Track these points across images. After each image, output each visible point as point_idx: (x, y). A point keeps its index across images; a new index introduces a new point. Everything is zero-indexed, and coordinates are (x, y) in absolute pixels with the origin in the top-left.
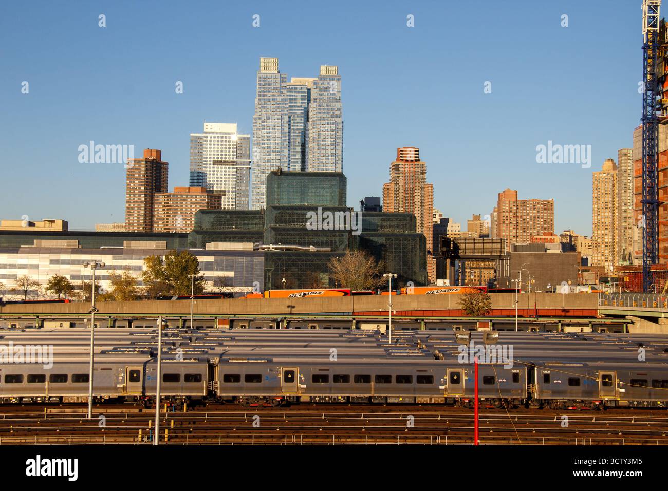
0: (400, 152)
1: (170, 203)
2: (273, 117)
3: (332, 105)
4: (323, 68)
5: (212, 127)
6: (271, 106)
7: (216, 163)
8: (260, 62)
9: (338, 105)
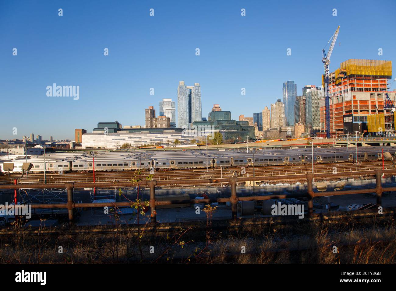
0: (214, 106)
1: (157, 120)
2: (184, 97)
3: (198, 93)
4: (195, 84)
5: (165, 100)
6: (183, 94)
7: (166, 109)
8: (179, 82)
9: (200, 93)
